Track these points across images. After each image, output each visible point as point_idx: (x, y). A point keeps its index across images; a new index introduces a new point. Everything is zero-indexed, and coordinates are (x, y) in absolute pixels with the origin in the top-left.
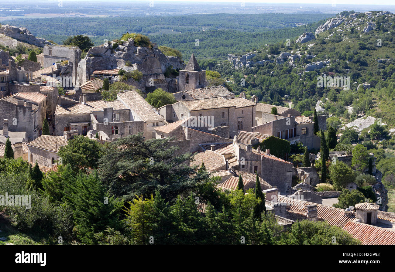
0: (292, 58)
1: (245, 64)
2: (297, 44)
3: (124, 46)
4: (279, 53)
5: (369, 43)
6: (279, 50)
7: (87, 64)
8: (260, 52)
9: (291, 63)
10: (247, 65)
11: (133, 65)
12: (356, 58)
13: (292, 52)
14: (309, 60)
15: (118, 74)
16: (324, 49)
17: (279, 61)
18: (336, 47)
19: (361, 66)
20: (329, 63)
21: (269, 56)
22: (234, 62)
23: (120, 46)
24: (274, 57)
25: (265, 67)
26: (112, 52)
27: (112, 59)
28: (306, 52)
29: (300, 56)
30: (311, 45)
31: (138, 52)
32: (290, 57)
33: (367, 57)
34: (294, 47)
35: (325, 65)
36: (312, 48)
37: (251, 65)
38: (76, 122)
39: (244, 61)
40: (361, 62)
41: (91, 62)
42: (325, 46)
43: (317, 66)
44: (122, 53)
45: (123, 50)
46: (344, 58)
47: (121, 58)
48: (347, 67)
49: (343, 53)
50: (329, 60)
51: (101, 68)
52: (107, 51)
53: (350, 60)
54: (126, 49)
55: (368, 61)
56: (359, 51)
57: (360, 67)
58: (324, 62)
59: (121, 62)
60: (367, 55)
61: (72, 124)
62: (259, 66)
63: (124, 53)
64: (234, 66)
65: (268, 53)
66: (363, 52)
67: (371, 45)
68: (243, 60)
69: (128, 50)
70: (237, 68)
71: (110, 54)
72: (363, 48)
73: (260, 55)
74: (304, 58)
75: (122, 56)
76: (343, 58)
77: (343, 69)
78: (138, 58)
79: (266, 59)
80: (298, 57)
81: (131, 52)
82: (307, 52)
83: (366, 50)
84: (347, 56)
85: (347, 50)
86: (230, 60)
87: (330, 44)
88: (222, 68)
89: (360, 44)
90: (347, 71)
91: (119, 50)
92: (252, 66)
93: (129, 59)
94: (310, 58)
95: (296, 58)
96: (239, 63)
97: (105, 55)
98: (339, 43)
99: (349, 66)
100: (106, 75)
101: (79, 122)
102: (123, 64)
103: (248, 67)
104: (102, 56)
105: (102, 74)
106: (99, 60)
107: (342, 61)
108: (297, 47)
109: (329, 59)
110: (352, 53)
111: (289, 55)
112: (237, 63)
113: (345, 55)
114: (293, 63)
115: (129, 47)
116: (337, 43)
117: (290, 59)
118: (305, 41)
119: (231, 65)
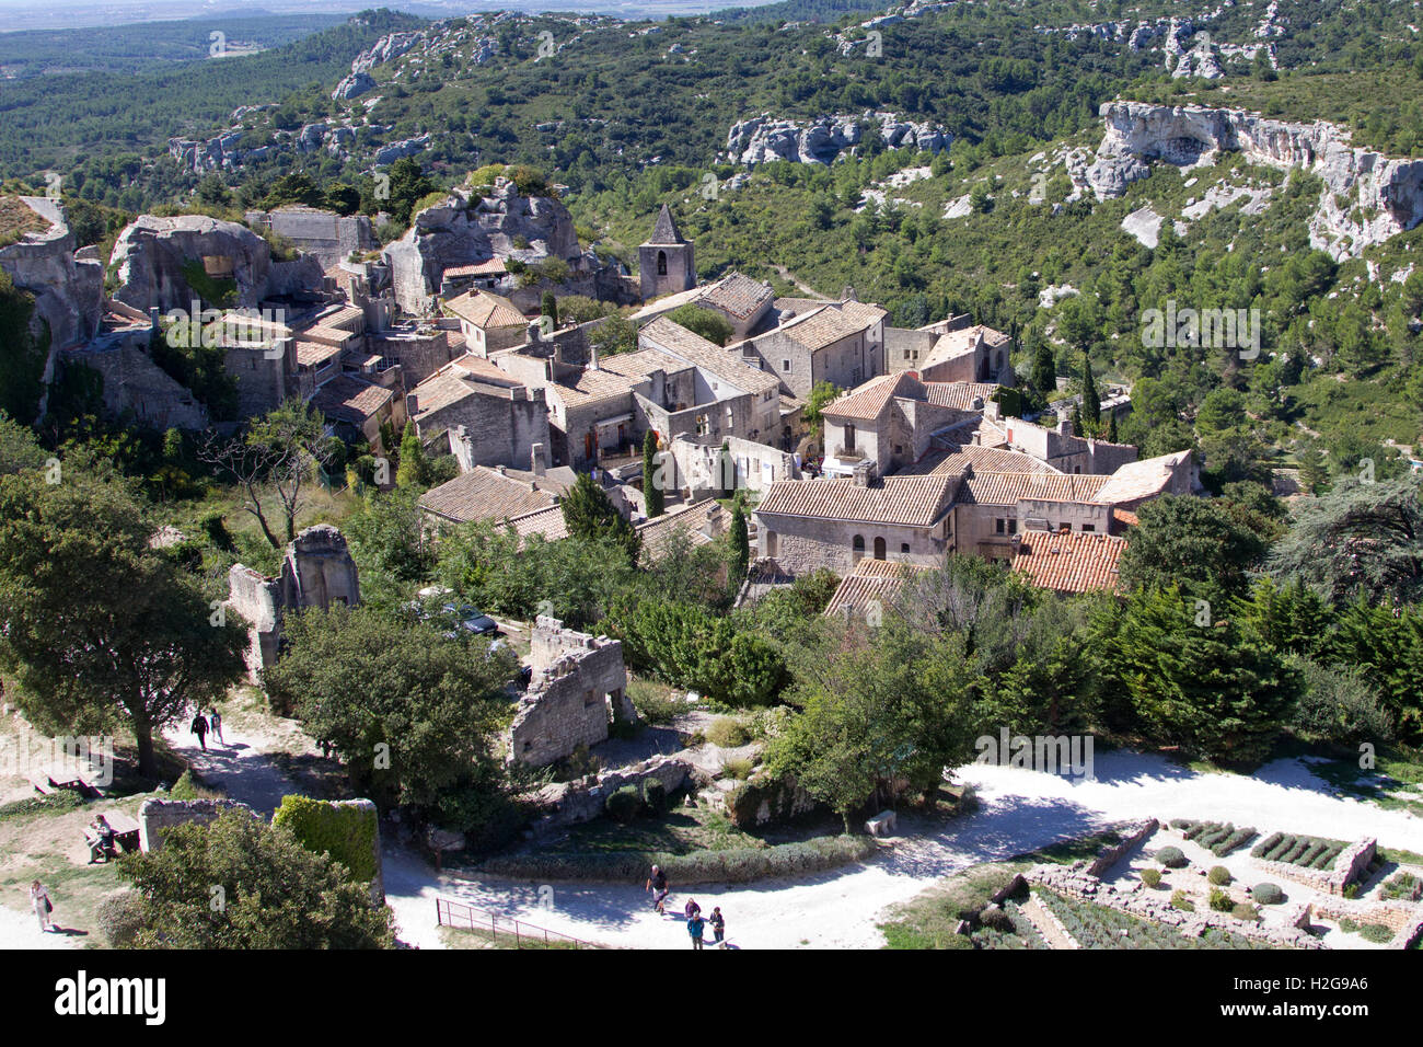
0: (335, 137)
1: (219, 159)
2: (337, 103)
3: (497, 201)
4: (299, 126)
5: (507, 89)
6: (297, 121)
7: (423, 254)
8: (251, 128)
9: (334, 147)
10: (225, 162)
11: (533, 243)
12: (487, 123)
13: (330, 121)
14: (376, 138)
15: (507, 273)
16: (405, 110)
17: (302, 145)
18: (433, 101)
19: (502, 142)
20: (427, 140)
21: (276, 136)
22: (191, 158)
23: (487, 200)
24: (287, 137)
25: (270, 163)
26: (470, 218)
27: (475, 233)
28: (365, 119)
29: (354, 129)
30: (371, 103)
31: (535, 211)
32: (327, 135)
33: (510, 120)
34: (331, 110)
35: (420, 147)
36: (377, 109)
37: (237, 162)
38: (605, 419)
39: (218, 152)
40: (501, 134)
41: (431, 248)
42: (406, 102)
43: (401, 150)
44: (497, 218)
45: (497, 211)
46: (461, 127)
47: (498, 231)
48: (471, 148)
49: (456, 115)
50: (427, 135)
51: (453, 260)
52: (458, 216)
53: (475, 129)
54: (503, 205)
55: (516, 131)
56: (490, 109)
57: (501, 146)
58: (415, 140)
59: (500, 241)
60: (510, 116)
61: (601, 424)
62: (256, 161)
63: (502, 216)
64: (192, 167)
65: (271, 128)
66: (499, 112)
67: (514, 93)
68: (215, 150)
69: (510, 207)
70: (200, 170)
71: (466, 224)
72: (497, 100)
73: (253, 134)
74: (364, 134)
75: (499, 225)
76: (458, 126)
77: (465, 153)
78: (536, 226)
79: (271, 142)
80: (350, 132)
81: (516, 212)
82: (370, 119)
83: (506, 105)
84: (468, 123)
85: (463, 108)
86: (176, 154)
87: (417, 95)
88: (161, 173)
89: (490, 92)
90: (475, 156)
91: (485, 210)
92: (239, 163)
93: (518, 229)
94: (379, 132)
95: (344, 135)
96: (203, 158)
97: (456, 227)
98: (439, 92)
99: (475, 143)
100: (478, 277)
101: (612, 416)
102: (507, 246)
103: (228, 165)
104: (449, 231)
105: (469, 276)
106: (445, 242)
107: (458, 135)
108: (339, 110)
109: (424, 132)
110: (476, 116)
111: (326, 129)
112: (197, 160)
113: (463, 120)
114: (340, 148)
115: (510, 201)
116: (432, 94)
117: (330, 139)
118: (354, 93)
119: (181, 165)
